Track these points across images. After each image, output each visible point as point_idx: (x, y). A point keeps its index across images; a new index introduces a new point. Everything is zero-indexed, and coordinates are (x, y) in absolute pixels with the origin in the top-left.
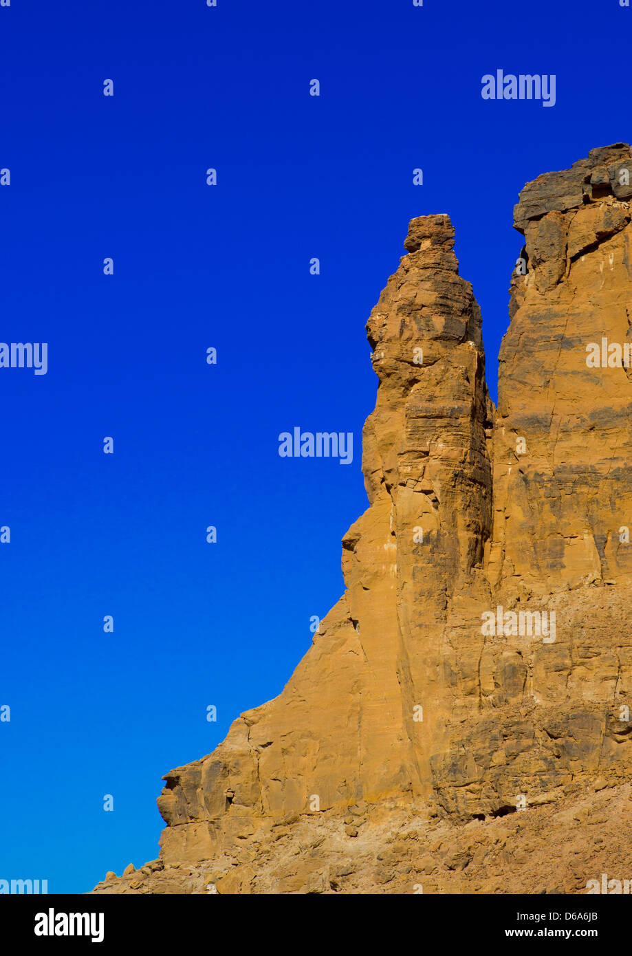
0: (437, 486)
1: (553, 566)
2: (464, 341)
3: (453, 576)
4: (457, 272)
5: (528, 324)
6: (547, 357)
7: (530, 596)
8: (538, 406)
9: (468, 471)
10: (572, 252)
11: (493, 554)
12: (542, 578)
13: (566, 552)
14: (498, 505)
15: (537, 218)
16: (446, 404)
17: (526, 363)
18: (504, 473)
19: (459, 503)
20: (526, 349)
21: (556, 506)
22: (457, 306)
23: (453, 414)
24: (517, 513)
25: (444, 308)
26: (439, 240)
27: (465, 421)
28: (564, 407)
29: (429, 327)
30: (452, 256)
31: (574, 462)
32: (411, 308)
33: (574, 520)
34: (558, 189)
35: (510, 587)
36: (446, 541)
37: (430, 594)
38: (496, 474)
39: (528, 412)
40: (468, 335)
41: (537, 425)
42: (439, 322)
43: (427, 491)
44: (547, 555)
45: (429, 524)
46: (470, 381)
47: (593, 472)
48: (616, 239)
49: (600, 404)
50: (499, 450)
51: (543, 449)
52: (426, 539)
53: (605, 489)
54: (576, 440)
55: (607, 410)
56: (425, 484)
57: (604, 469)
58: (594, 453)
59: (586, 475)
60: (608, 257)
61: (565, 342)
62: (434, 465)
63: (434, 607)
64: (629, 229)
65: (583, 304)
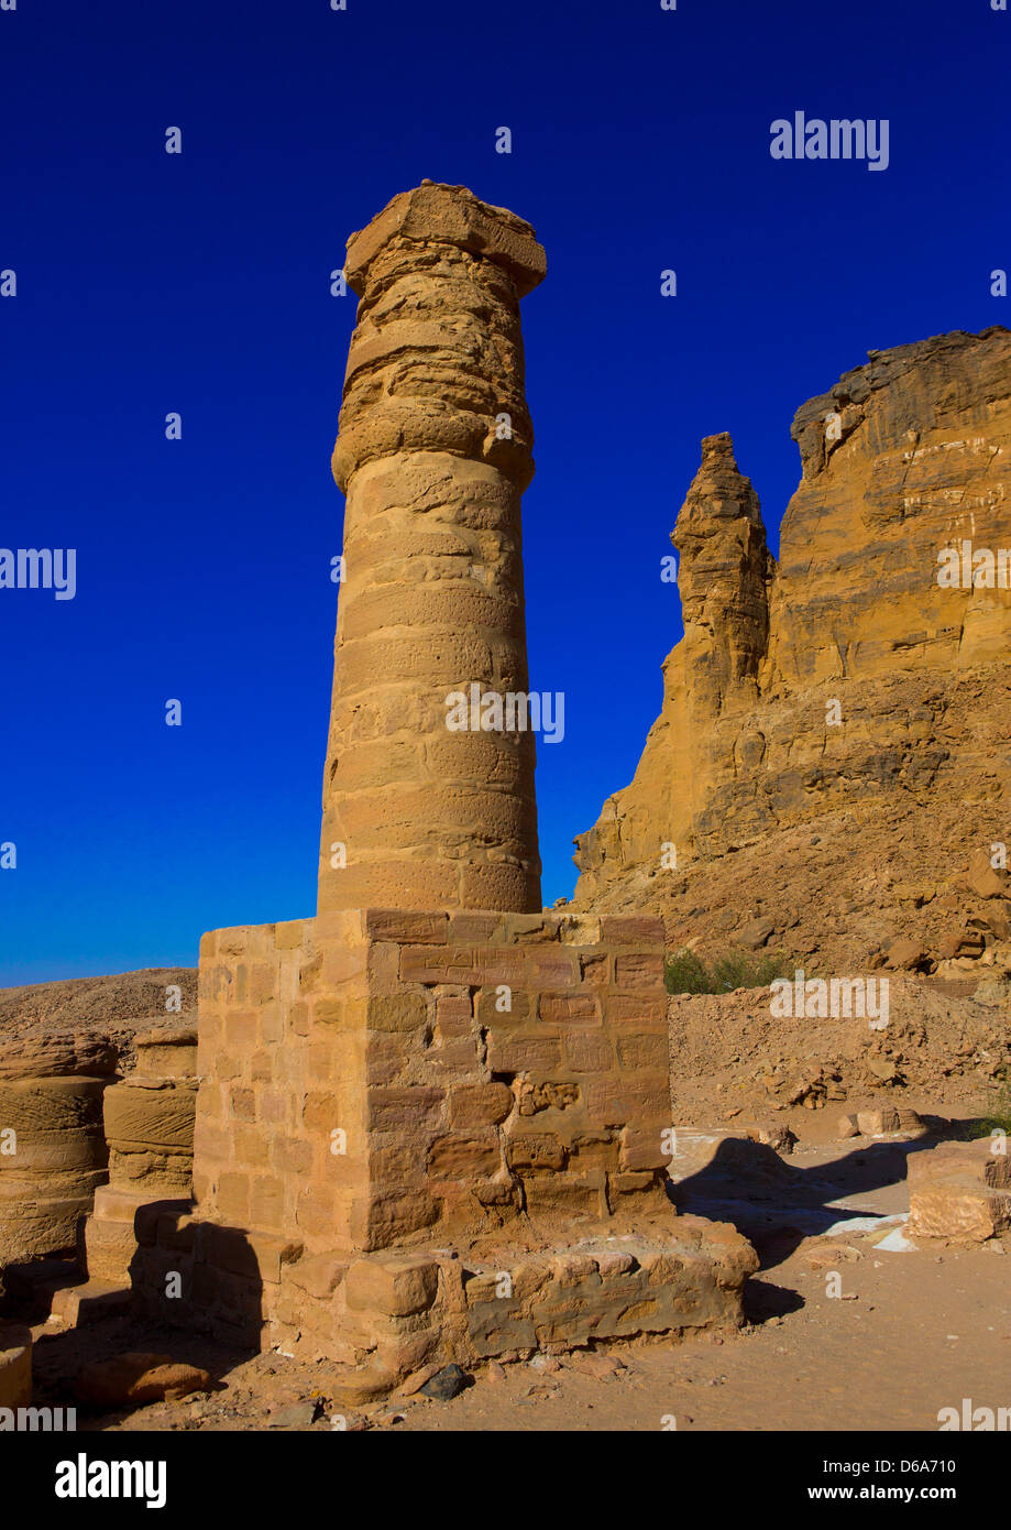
0: (711, 620)
1: (807, 671)
2: (739, 517)
3: (726, 683)
4: (735, 470)
5: (799, 504)
6: (810, 524)
7: (787, 694)
8: (802, 558)
9: (737, 607)
10: (828, 449)
11: (765, 667)
12: (800, 681)
13: (817, 660)
14: (772, 632)
15: (802, 431)
16: (720, 561)
17: (796, 530)
18: (777, 609)
19: (730, 630)
20: (797, 520)
21: (810, 626)
22: (733, 493)
23: (725, 568)
24: (784, 636)
25: (721, 495)
26: (721, 450)
27: (736, 572)
28: (820, 556)
29: (711, 508)
30: (730, 460)
31: (823, 594)
32: (699, 499)
33: (823, 635)
34: (818, 406)
35: (776, 690)
36: (720, 658)
37: (706, 697)
38: (772, 610)
39: (794, 564)
40: (743, 512)
41: (800, 571)
42: (717, 505)
43: (705, 625)
44: (804, 663)
45: (706, 647)
46: (740, 543)
47: (838, 599)
48: (857, 432)
49: (845, 551)
50: (775, 594)
51: (803, 587)
52: (704, 658)
53: (846, 611)
54: (827, 578)
55: (849, 554)
56: (703, 619)
57: (846, 596)
58: (839, 586)
59: (833, 603)
60: (852, 447)
61: (823, 512)
62: (709, 604)
63: (708, 708)
64: (865, 423)
65: (837, 483)
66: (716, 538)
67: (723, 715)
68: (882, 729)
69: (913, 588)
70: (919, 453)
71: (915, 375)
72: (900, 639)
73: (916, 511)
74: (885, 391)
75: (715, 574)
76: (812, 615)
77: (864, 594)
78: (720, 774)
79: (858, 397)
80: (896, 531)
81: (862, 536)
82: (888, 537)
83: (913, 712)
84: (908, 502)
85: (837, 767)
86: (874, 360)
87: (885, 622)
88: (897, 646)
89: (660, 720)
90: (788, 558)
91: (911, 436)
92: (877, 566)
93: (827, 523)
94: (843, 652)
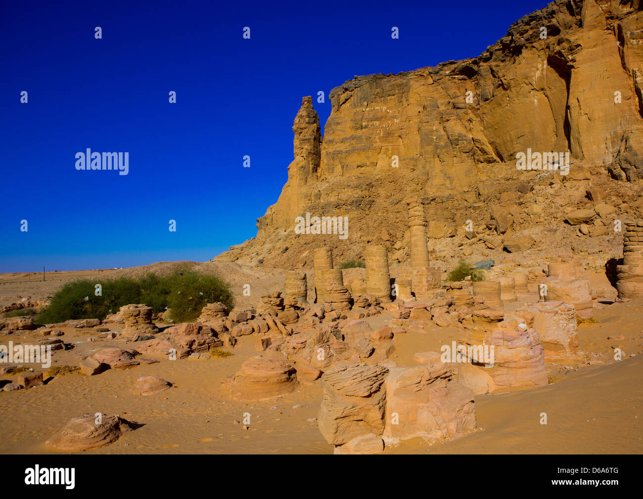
0: (305, 155)
1: (332, 172)
2: (313, 123)
3: (308, 175)
4: (313, 108)
5: (331, 120)
6: (334, 127)
7: (326, 179)
8: (331, 138)
9: (312, 152)
10: (340, 104)
11: (319, 170)
12: (330, 175)
13: (335, 169)
14: (322, 160)
15: (333, 97)
16: (307, 137)
17: (330, 128)
18: (323, 152)
19: (310, 159)
20: (330, 125)
21: (333, 159)
22: (312, 116)
23: (309, 139)
24: (325, 161)
25: (309, 116)
26: (309, 102)
27: (312, 141)
28: (337, 138)
29: (305, 121)
30: (311, 105)
31: (337, 149)
32: (301, 117)
33: (337, 162)
34: (338, 90)
35: (323, 177)
36: (307, 167)
37: (303, 179)
38: (321, 153)
39: (329, 139)
40: (315, 122)
41: (331, 141)
42: (307, 119)
43: (303, 157)
44: (331, 170)
45: (303, 163)
46: (314, 132)
47: (342, 151)
48: (349, 100)
49: (344, 136)
50: (323, 148)
51: (331, 147)
52: (302, 167)
53: (344, 155)
54: (339, 144)
55: (346, 138)
56: (302, 155)
57: (344, 151)
58: (342, 147)
59: (340, 152)
60: (348, 104)
61: (338, 124)
62: (304, 150)
63: (303, 182)
64: (352, 98)
65: (342, 115)
66: (307, 129)
67: (307, 184)
68: (355, 192)
69: (364, 150)
70: (368, 109)
71: (368, 85)
72: (359, 164)
73: (366, 127)
74: (359, 89)
75: (306, 141)
76: (334, 155)
77: (350, 150)
78: (307, 202)
79: (351, 89)
80: (359, 133)
81: (350, 133)
82: (357, 134)
83: (364, 188)
84: (364, 124)
85: (343, 203)
86: (356, 78)
87: (354, 159)
88: (358, 166)
89: (287, 184)
90: (327, 137)
91: (365, 104)
92: (354, 142)
93: (339, 127)
94: (343, 167)
